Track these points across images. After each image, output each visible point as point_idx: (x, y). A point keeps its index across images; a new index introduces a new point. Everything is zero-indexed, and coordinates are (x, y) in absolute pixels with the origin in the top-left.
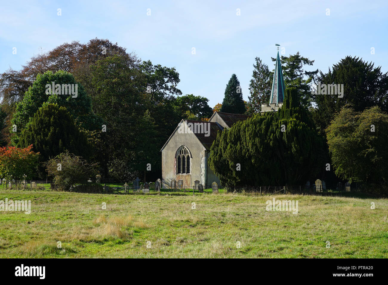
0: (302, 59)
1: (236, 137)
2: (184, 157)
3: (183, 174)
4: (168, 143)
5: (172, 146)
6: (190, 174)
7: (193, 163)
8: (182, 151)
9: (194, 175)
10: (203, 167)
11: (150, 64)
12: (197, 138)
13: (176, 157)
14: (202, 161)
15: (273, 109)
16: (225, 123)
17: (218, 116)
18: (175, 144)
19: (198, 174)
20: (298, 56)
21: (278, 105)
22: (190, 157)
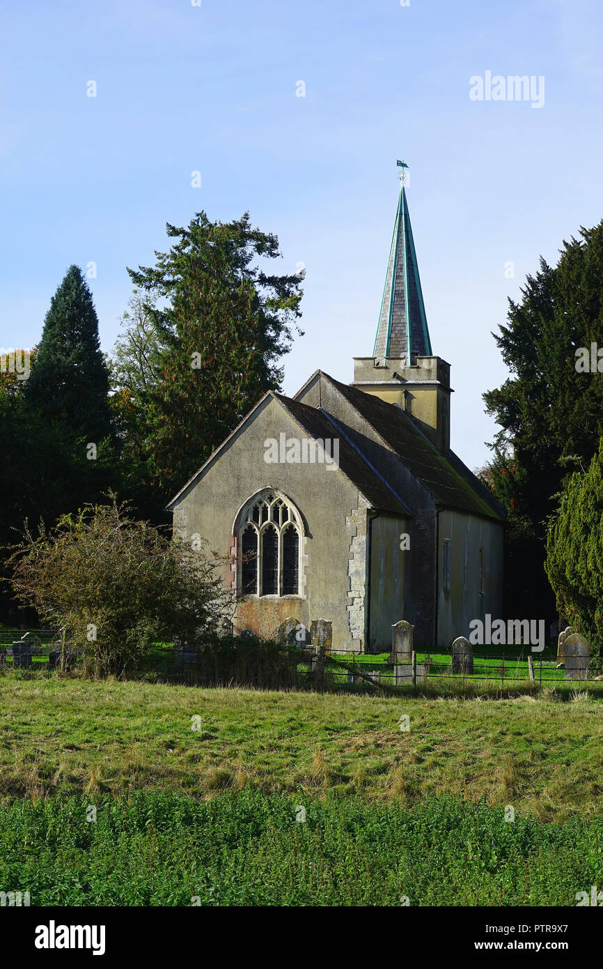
0: (257, 236)
2: (269, 534)
3: (268, 596)
4: (204, 479)
5: (220, 491)
6: (301, 594)
7: (314, 557)
8: (260, 510)
9: (317, 599)
10: (357, 572)
13: (236, 534)
14: (355, 548)
15: (399, 378)
17: (329, 385)
18: (232, 481)
19: (334, 598)
20: (244, 225)
21: (413, 363)
22: (300, 531)
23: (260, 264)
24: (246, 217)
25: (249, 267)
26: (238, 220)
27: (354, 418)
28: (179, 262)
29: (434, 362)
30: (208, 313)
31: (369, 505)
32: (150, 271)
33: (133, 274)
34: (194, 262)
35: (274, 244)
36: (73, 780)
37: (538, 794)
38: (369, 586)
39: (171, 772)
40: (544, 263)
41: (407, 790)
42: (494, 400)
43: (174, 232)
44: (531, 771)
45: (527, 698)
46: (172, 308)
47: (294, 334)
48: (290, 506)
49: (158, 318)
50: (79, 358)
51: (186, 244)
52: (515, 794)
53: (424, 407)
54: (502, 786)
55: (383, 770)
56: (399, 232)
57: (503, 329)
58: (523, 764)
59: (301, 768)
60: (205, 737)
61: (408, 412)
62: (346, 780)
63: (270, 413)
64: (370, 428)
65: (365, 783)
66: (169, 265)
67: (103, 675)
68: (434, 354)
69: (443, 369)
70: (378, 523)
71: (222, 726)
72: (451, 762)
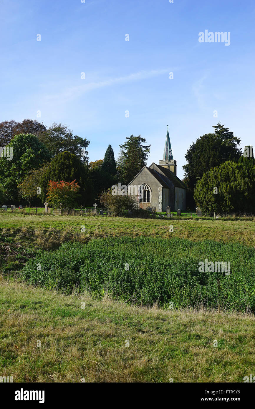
2: (145, 191)
3: (145, 202)
4: (133, 182)
5: (136, 184)
6: (150, 202)
7: (152, 196)
9: (153, 203)
10: (160, 198)
12: (156, 179)
14: (160, 194)
15: (167, 164)
17: (155, 165)
18: (138, 182)
19: (156, 203)
20: (140, 137)
21: (170, 161)
22: (150, 191)
23: (143, 144)
24: (140, 135)
25: (140, 144)
26: (139, 136)
27: (159, 171)
28: (128, 144)
29: (173, 161)
30: (133, 153)
31: (162, 186)
32: (123, 145)
33: (120, 146)
34: (131, 144)
35: (145, 140)
36: (111, 234)
37: (193, 237)
38: (162, 200)
39: (128, 233)
40: (193, 143)
41: (169, 236)
42: (184, 167)
43: (127, 138)
44: (191, 233)
45: (191, 220)
46: (127, 152)
47: (149, 156)
48: (148, 186)
49: (125, 154)
50: (111, 161)
51: (129, 140)
52: (189, 237)
53: (172, 169)
54: (186, 235)
55: (165, 232)
56: (167, 137)
57: (186, 155)
58: (190, 231)
59: (151, 232)
60: (134, 227)
61: (169, 170)
62: (159, 234)
63: (145, 170)
64: (162, 172)
65: (162, 235)
66: (127, 144)
67: (116, 216)
68: (174, 159)
69: (175, 162)
70: (164, 189)
71: (137, 225)
72: (177, 231)
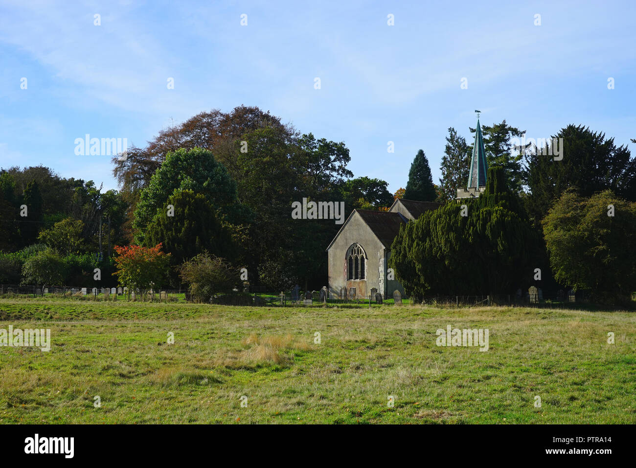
0: (510, 129)
1: (425, 231)
2: (356, 258)
3: (356, 280)
5: (341, 244)
6: (365, 280)
7: (369, 266)
8: (354, 250)
9: (370, 281)
10: (381, 271)
11: (311, 137)
12: (373, 233)
13: (346, 259)
14: (381, 263)
15: (473, 195)
16: (410, 214)
17: (401, 204)
19: (375, 280)
21: (479, 189)
22: (365, 257)
24: (504, 121)
26: (501, 123)
31: (384, 248)
48: (362, 249)
63: (355, 217)
70: (387, 253)
